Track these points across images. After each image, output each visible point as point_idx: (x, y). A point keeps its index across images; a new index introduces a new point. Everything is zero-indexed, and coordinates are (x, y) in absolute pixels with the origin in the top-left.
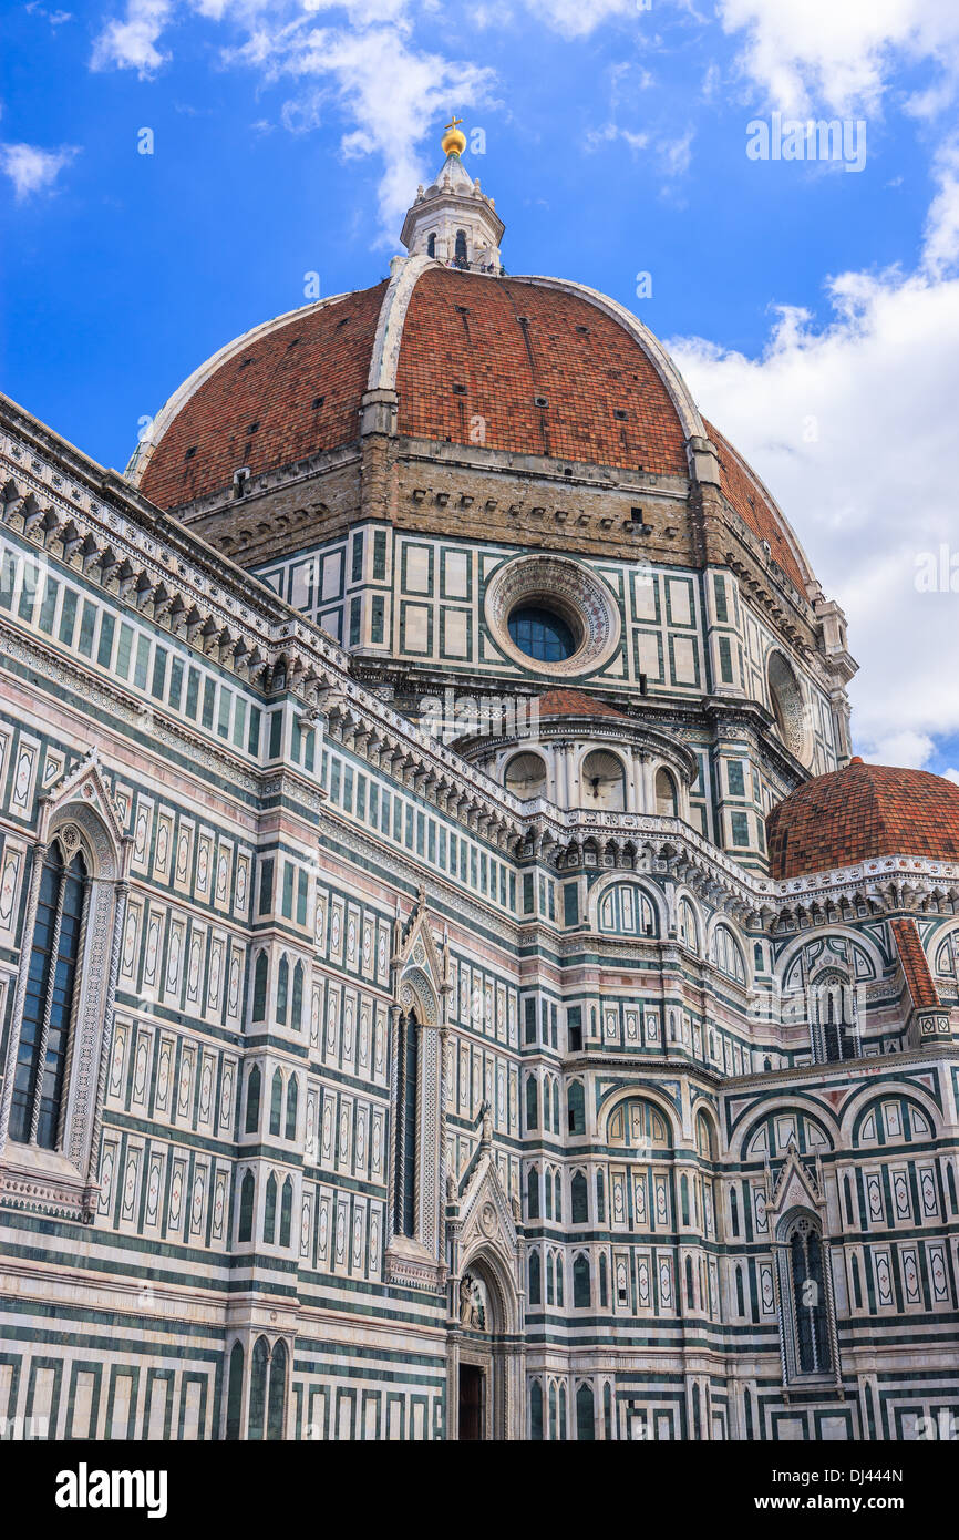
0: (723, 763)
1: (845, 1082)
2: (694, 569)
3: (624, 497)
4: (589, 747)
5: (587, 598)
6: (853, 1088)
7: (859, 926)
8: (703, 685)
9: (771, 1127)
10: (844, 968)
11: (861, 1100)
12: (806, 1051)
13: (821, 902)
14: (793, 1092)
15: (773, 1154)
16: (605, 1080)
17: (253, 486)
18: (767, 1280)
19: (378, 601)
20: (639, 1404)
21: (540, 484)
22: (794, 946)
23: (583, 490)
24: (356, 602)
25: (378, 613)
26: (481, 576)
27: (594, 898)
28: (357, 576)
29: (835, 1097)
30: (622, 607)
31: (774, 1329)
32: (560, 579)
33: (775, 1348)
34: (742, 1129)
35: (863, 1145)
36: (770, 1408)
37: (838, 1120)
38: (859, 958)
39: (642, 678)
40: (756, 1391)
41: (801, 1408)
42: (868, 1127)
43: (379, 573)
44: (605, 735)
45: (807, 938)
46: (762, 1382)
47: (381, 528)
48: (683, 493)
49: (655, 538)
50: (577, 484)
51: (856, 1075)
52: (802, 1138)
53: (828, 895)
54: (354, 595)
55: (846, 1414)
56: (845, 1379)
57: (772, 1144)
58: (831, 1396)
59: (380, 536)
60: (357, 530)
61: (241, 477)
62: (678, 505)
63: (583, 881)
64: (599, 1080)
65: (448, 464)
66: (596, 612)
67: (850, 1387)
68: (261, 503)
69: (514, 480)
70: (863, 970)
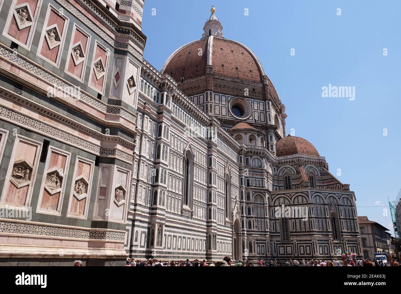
0: (269, 136)
1: (292, 193)
2: (264, 101)
3: (252, 86)
4: (250, 134)
5: (246, 105)
6: (294, 194)
7: (292, 166)
8: (265, 122)
9: (279, 200)
10: (289, 172)
11: (295, 196)
12: (282, 186)
13: (286, 161)
14: (283, 194)
15: (279, 204)
16: (254, 192)
17: (185, 81)
18: (278, 225)
19: (211, 105)
20: (259, 244)
21: (237, 84)
22: (281, 168)
23: (245, 85)
24: (207, 105)
25: (211, 107)
26: (228, 101)
27: (251, 161)
28: (207, 100)
29: (290, 195)
30: (252, 107)
31: (279, 233)
32: (241, 101)
33: (279, 236)
34: (274, 200)
35: (295, 203)
36: (278, 245)
37: (291, 199)
38: (292, 171)
39: (255, 120)
40: (276, 243)
41: (284, 245)
42: (296, 200)
43: (211, 100)
44: (253, 132)
45: (283, 167)
46: (277, 241)
47: (211, 92)
48: (262, 86)
49: (257, 94)
50: (244, 84)
51: (294, 192)
52: (284, 202)
53: (287, 160)
54: (206, 104)
55: (291, 246)
56: (291, 241)
57: (279, 203)
58: (289, 244)
59: (211, 93)
60: (207, 92)
61: (182, 79)
62: (261, 88)
63: (249, 158)
64: (253, 192)
65: (222, 79)
66: (247, 107)
67: (292, 242)
68: (186, 84)
69: (233, 83)
70: (293, 173)
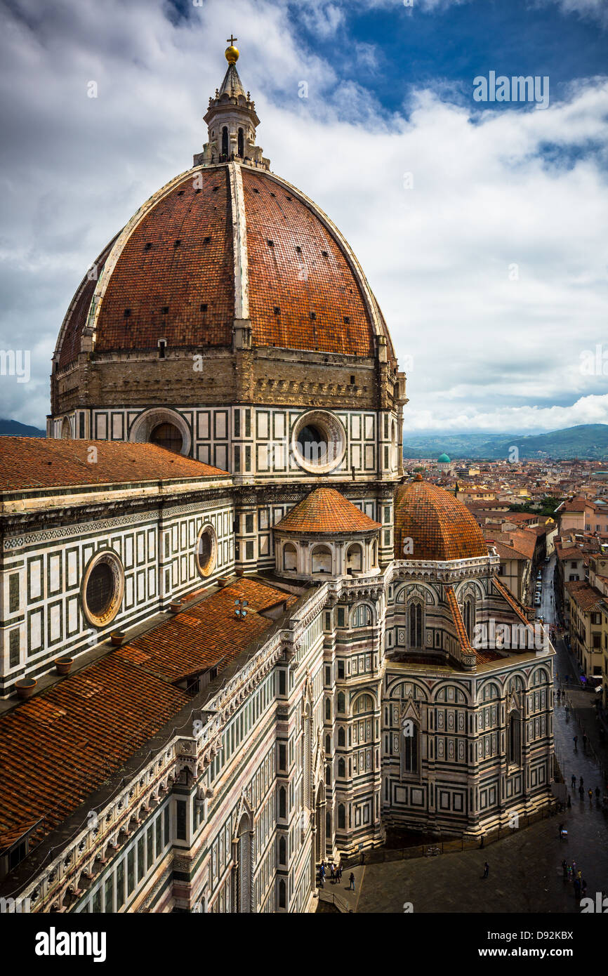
0: (383, 508)
1: (435, 678)
2: (375, 410)
3: (348, 370)
4: (350, 543)
5: (331, 427)
6: (438, 681)
7: (430, 584)
8: (376, 469)
9: (403, 687)
10: (422, 598)
11: (440, 686)
12: (404, 627)
13: (417, 573)
14: (414, 677)
15: (403, 696)
16: (353, 691)
17: (171, 353)
18: (396, 740)
19: (248, 449)
20: (359, 806)
21: (313, 367)
22: (403, 585)
23: (331, 369)
24: (237, 449)
25: (248, 455)
26: (290, 425)
27: (351, 615)
28: (237, 434)
29: (430, 682)
30: (346, 433)
31: (399, 758)
32: (320, 419)
33: (399, 764)
34: (392, 687)
35: (439, 701)
36: (394, 784)
37: (431, 692)
38: (428, 596)
39: (353, 468)
40: (390, 777)
41: (406, 785)
42: (441, 694)
43: (248, 434)
45: (408, 583)
46: (392, 775)
47: (248, 408)
48: (371, 367)
49: (359, 392)
50: (329, 365)
51: (440, 676)
52: (415, 693)
53: (420, 571)
54: (236, 444)
55: (423, 790)
56: (423, 779)
57: (403, 693)
58: (419, 784)
59: (248, 412)
60: (237, 408)
61: (162, 344)
62: (369, 372)
63: (347, 609)
64: (351, 692)
65: (274, 360)
66: (335, 434)
67: (425, 782)
68: (175, 364)
69: (302, 366)
70: (430, 600)
